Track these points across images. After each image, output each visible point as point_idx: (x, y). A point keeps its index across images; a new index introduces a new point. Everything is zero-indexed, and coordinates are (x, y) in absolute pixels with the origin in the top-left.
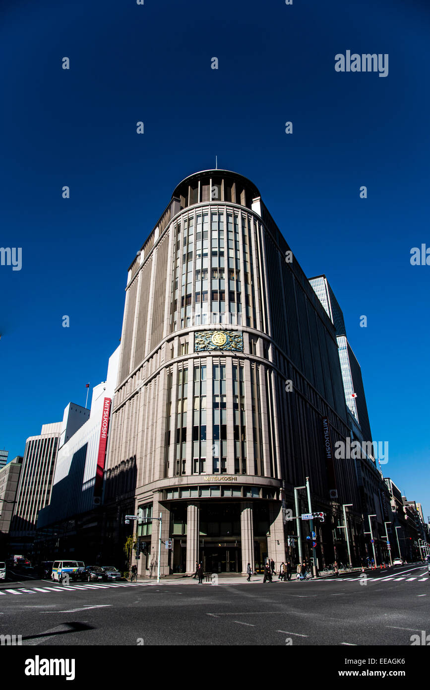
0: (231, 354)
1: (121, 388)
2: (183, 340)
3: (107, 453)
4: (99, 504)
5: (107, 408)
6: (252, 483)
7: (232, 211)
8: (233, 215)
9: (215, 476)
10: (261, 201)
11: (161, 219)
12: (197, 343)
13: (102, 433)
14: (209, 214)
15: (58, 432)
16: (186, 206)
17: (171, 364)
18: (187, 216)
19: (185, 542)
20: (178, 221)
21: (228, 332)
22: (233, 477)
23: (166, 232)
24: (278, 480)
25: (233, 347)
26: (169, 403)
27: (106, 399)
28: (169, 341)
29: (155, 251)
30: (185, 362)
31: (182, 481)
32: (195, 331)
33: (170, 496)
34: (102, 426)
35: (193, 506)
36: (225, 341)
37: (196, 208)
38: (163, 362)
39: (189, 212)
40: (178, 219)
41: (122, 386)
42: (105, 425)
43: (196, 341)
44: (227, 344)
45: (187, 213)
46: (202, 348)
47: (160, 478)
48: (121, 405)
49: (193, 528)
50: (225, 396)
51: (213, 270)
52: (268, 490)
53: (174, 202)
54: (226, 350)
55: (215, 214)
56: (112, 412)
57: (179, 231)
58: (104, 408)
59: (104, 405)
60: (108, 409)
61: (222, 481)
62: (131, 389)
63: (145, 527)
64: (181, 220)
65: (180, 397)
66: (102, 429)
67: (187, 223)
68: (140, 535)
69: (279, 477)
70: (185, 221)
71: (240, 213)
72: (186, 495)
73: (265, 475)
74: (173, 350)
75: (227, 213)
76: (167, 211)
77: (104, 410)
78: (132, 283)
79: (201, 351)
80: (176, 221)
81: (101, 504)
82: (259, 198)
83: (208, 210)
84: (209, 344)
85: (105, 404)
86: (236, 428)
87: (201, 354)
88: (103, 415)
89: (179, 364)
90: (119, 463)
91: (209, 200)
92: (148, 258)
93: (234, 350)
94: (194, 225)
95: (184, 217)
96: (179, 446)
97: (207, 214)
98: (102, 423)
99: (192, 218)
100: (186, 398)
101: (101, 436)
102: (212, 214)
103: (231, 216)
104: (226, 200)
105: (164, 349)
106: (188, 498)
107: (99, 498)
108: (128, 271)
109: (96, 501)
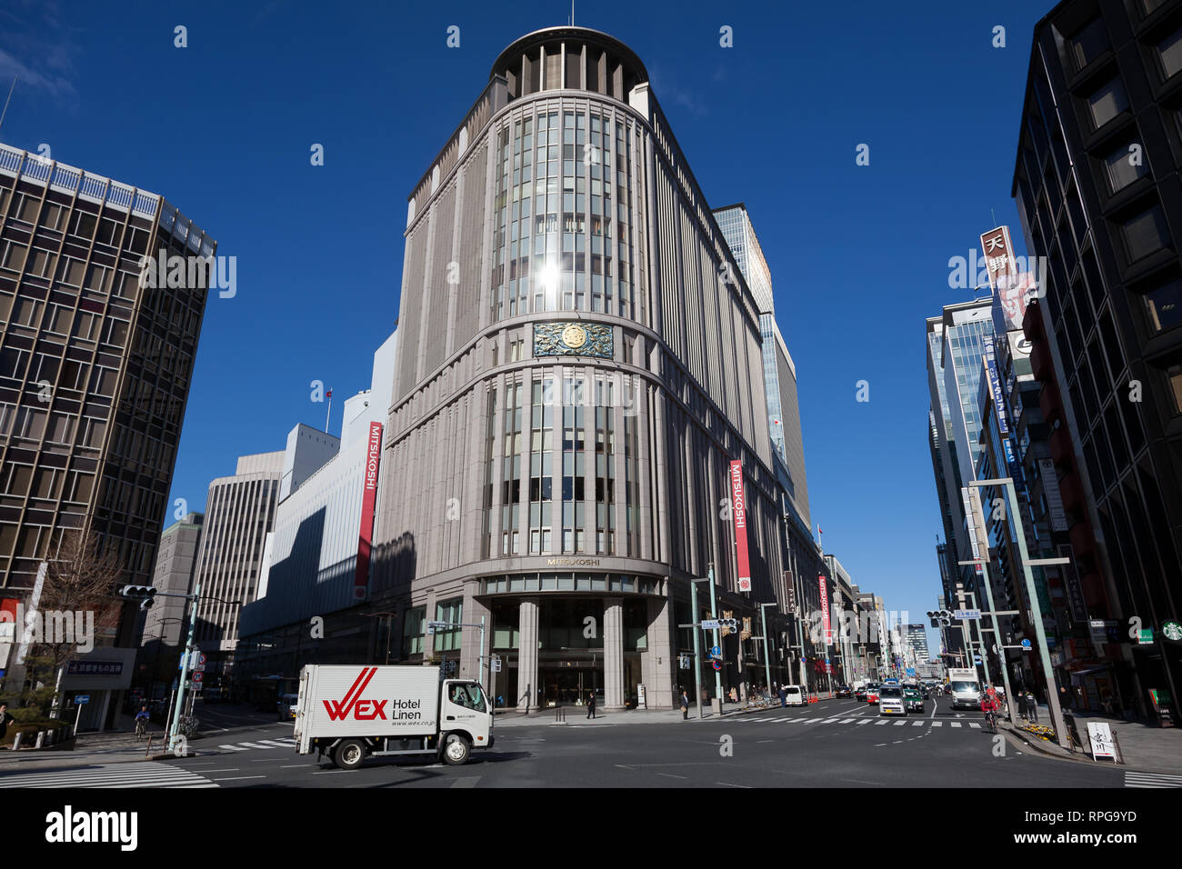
0: (594, 362)
1: (401, 407)
2: (513, 335)
3: (377, 515)
4: (363, 598)
5: (375, 439)
6: (623, 569)
7: (599, 110)
8: (601, 118)
9: (565, 558)
10: (650, 89)
11: (472, 113)
12: (538, 343)
13: (367, 482)
14: (560, 114)
15: (277, 471)
16: (518, 95)
17: (494, 376)
18: (520, 115)
19: (516, 659)
20: (505, 123)
21: (589, 325)
22: (594, 559)
23: (481, 139)
24: (663, 564)
25: (596, 351)
26: (490, 439)
27: (373, 424)
28: (489, 336)
29: (460, 171)
30: (517, 373)
31: (511, 564)
32: (534, 322)
33: (492, 589)
34: (368, 470)
35: (529, 604)
36: (584, 341)
37: (537, 101)
38: (480, 371)
39: (525, 107)
40: (504, 118)
41: (404, 404)
42: (372, 467)
43: (537, 339)
44: (587, 346)
45: (520, 109)
46: (545, 351)
47: (475, 558)
48: (402, 435)
49: (529, 639)
50: (582, 430)
51: (567, 217)
52: (648, 579)
53: (497, 84)
54: (584, 355)
55: (570, 114)
56: (383, 447)
57: (505, 141)
58: (371, 439)
59: (371, 435)
60: (377, 442)
61: (576, 566)
62: (420, 411)
63: (449, 636)
64: (510, 120)
65: (509, 430)
66: (367, 474)
67: (520, 127)
68: (439, 648)
69: (664, 560)
70: (518, 123)
71: (613, 113)
72: (518, 587)
73: (643, 557)
74: (496, 350)
75: (591, 114)
76: (482, 99)
77: (370, 443)
78: (417, 223)
79: (545, 356)
80: (500, 121)
81: (366, 598)
82: (647, 84)
83: (557, 105)
84: (557, 344)
85: (371, 432)
86: (599, 482)
87: (543, 361)
88: (370, 451)
89: (508, 375)
90: (400, 534)
91: (558, 86)
92: (448, 182)
93: (597, 356)
94: (533, 132)
95: (516, 116)
96: (506, 509)
97: (556, 114)
98: (368, 464)
99: (530, 119)
100: (520, 433)
101: (366, 486)
102: (566, 113)
103: (598, 119)
104: (589, 88)
105: (482, 349)
106: (520, 591)
107: (364, 588)
108: (409, 200)
109: (360, 593)
